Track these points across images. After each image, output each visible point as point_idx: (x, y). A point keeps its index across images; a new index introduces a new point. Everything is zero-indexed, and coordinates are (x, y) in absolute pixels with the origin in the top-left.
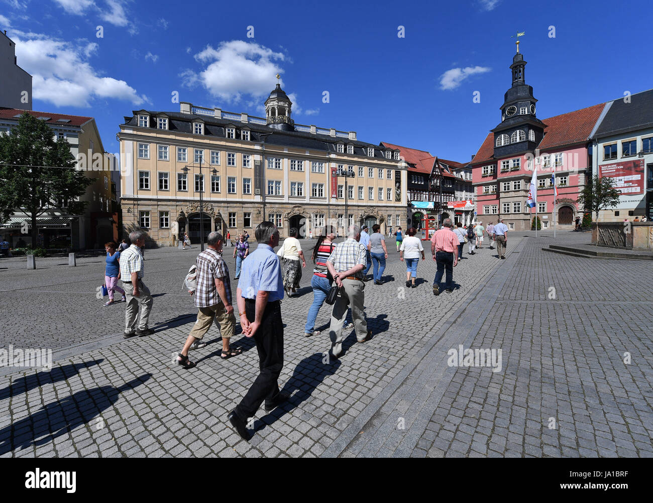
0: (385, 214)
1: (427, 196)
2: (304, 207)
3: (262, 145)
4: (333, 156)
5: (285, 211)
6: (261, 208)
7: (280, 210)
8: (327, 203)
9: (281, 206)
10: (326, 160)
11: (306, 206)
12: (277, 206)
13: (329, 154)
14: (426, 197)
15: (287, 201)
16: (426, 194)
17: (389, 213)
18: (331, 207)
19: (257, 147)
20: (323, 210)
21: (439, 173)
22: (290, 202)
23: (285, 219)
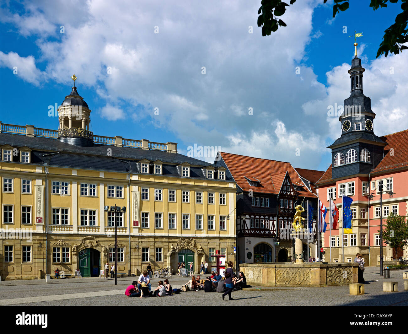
0: (207, 247)
1: (275, 222)
2: (97, 239)
3: (44, 168)
4: (135, 178)
5: (73, 244)
6: (44, 240)
7: (67, 242)
8: (127, 234)
9: (68, 238)
10: (126, 182)
11: (100, 239)
12: (63, 238)
13: (130, 175)
14: (273, 224)
15: (76, 232)
16: (273, 220)
17: (211, 245)
18: (132, 239)
19: (39, 171)
20: (123, 243)
21: (292, 193)
22: (80, 233)
23: (73, 253)
